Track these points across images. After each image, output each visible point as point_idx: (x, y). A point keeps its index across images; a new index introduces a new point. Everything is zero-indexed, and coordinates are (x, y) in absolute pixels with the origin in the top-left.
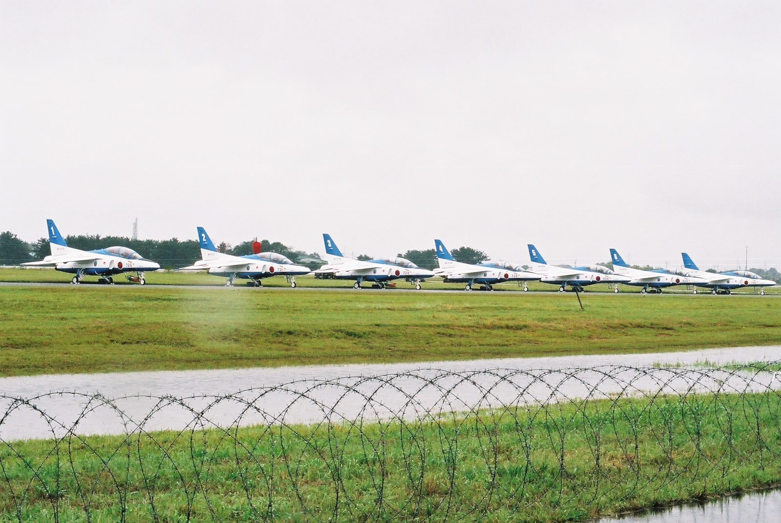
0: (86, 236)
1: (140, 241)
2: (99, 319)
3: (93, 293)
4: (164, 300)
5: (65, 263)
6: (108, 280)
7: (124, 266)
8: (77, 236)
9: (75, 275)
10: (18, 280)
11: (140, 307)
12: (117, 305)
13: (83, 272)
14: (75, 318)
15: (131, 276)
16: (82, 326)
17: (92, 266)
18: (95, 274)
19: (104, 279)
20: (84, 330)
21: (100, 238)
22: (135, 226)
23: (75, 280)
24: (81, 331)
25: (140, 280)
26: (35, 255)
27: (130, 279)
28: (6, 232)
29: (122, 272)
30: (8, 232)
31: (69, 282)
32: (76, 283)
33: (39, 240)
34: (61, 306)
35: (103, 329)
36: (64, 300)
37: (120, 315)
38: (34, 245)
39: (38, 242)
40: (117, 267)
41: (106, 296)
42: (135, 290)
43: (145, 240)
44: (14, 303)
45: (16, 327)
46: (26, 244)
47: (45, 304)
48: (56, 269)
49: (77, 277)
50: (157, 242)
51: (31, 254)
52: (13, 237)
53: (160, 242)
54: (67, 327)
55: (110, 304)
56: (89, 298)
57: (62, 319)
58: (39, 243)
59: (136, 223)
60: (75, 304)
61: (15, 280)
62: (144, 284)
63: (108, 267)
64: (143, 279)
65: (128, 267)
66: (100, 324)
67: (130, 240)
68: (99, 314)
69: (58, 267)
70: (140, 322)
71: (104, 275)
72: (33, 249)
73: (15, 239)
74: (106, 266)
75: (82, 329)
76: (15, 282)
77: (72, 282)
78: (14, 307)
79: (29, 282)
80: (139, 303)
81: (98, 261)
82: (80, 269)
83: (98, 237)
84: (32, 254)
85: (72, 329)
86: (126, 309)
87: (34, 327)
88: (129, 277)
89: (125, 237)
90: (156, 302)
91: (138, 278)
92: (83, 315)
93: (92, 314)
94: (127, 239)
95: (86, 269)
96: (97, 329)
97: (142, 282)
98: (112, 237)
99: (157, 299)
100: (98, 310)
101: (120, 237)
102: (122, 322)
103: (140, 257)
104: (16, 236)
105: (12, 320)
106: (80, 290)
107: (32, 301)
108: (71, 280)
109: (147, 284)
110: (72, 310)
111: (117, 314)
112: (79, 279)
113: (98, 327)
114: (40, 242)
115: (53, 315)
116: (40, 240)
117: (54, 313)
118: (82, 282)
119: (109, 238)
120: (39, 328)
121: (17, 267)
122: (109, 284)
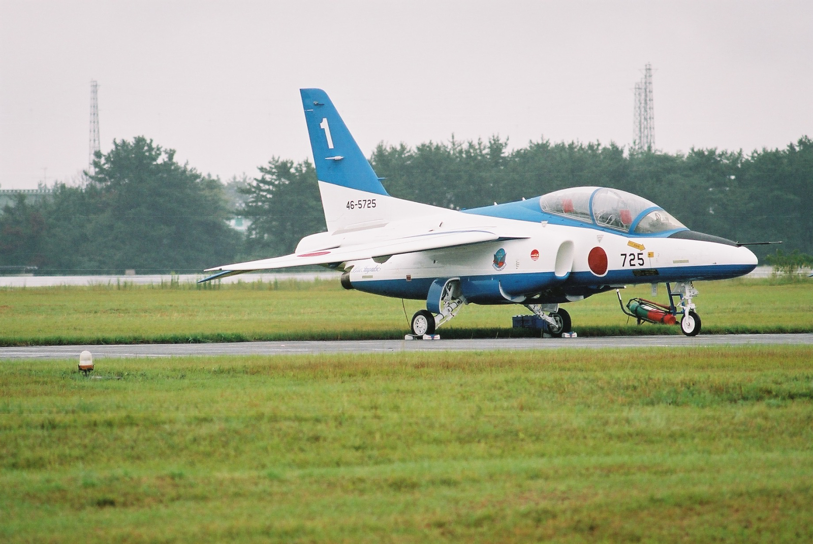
0: (450, 146)
1: (665, 158)
2: (540, 483)
3: (500, 377)
4: (792, 397)
5: (382, 259)
6: (551, 320)
7: (614, 264)
8: (412, 147)
9: (422, 305)
10: (198, 331)
11: (700, 430)
12: (606, 423)
13: (450, 293)
14: (447, 483)
15: (642, 302)
16: (479, 513)
17: (487, 268)
18: (499, 300)
19: (535, 319)
20: (485, 529)
21: (507, 152)
22: (645, 94)
23: (421, 325)
24: (472, 530)
25: (678, 317)
26: (250, 230)
27: (638, 314)
28: (131, 141)
29: (607, 288)
30: (140, 141)
31: (398, 336)
32: (426, 337)
33: (262, 169)
34: (389, 435)
35: (562, 522)
36: (396, 408)
37: (622, 466)
38: (244, 191)
39: (259, 175)
40: (584, 266)
41: (558, 388)
42: (666, 360)
43: (686, 152)
44: (204, 430)
45: (219, 525)
46: (212, 185)
47: (326, 430)
48: (347, 284)
49: (428, 314)
50: (736, 159)
51: (232, 224)
52: (160, 161)
53: (747, 155)
54: (419, 518)
55: (578, 421)
56: (491, 400)
57: (398, 485)
58: (263, 181)
59: (647, 83)
60: (443, 426)
61: (188, 333)
62: (697, 330)
63: (550, 269)
64: (692, 313)
65: (627, 267)
66: (544, 504)
67: (626, 154)
68: (537, 464)
69: (354, 277)
70: (702, 490)
71: (536, 302)
72: (240, 204)
73: (169, 166)
74: (544, 265)
75: (478, 523)
76: (187, 341)
77: (413, 332)
78: (204, 447)
79: (240, 339)
80: (690, 416)
81: (508, 247)
82: (441, 281)
83: (496, 148)
84: (240, 226)
85: (440, 525)
86: (645, 437)
87: (291, 523)
88: (634, 304)
89: (605, 144)
90: (759, 407)
91: (672, 310)
92: (478, 467)
93: (510, 464)
94: (615, 152)
95: (464, 279)
96: (538, 521)
97: (689, 325)
98: (552, 144)
99: (763, 394)
100: (531, 447)
101: (585, 145)
102: (634, 493)
103: (675, 224)
104: (171, 154)
105: (204, 498)
106: (447, 366)
107: (274, 419)
108: (404, 324)
109: (709, 332)
110: (433, 449)
111: (609, 461)
112: (438, 319)
113: (539, 518)
114: (268, 177)
115: (361, 472)
116: (267, 166)
117: (362, 463)
118: (449, 334)
119: (541, 149)
120: (309, 525)
121: (183, 279)
122: (557, 335)
